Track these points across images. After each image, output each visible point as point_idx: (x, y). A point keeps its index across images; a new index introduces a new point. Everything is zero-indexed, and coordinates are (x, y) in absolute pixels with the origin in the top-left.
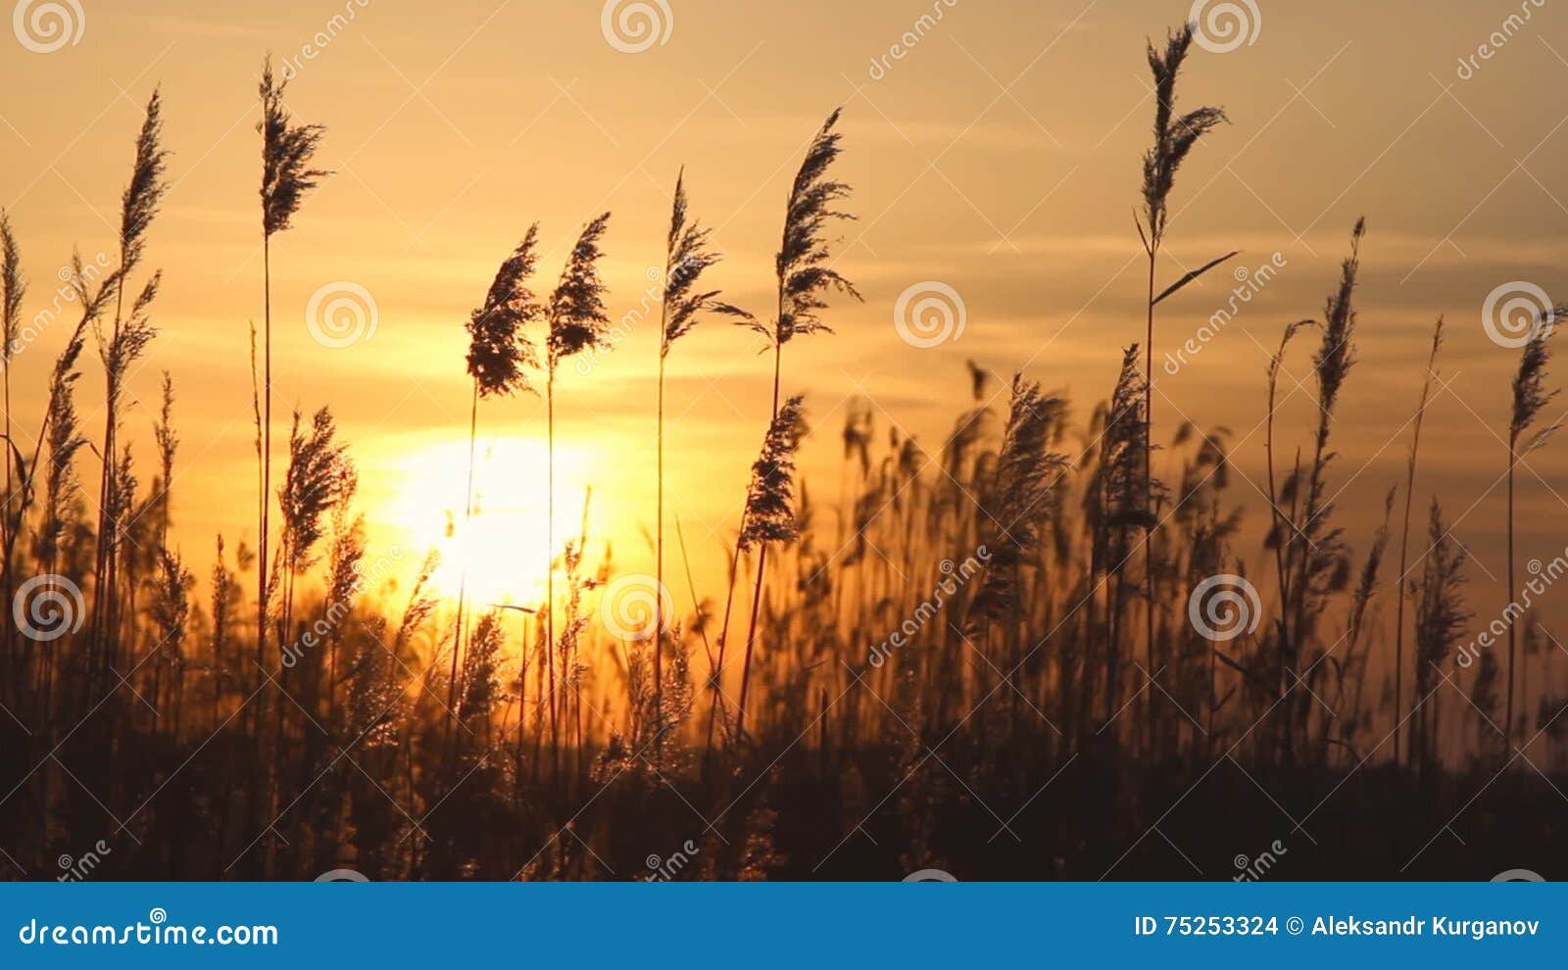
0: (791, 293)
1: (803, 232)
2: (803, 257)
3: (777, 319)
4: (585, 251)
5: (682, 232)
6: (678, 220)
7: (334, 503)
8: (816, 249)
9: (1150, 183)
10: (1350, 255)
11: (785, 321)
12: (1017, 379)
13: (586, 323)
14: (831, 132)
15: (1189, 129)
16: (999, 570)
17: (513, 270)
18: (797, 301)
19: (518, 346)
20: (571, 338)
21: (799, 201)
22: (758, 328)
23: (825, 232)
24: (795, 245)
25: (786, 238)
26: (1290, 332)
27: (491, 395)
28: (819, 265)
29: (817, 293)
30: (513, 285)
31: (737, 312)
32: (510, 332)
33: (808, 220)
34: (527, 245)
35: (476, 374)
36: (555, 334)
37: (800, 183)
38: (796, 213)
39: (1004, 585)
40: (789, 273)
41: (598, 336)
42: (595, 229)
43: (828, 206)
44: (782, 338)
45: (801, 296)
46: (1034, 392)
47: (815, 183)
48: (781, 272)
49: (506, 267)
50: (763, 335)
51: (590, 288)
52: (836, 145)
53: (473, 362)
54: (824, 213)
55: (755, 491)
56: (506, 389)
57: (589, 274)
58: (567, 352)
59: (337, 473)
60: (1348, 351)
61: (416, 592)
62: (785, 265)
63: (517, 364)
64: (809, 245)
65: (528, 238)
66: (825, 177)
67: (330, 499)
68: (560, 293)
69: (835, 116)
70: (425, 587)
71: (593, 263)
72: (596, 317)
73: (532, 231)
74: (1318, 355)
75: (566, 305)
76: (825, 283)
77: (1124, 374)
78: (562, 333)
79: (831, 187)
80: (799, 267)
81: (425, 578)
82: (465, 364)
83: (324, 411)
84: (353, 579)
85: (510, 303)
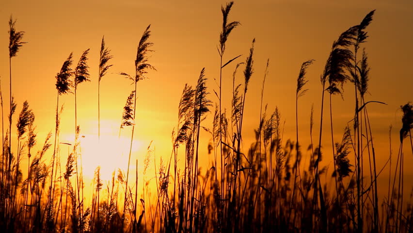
0: (139, 70)
1: (141, 55)
2: (142, 61)
3: (135, 76)
4: (84, 58)
5: (104, 51)
6: (103, 48)
7: (29, 124)
8: (144, 59)
9: (221, 39)
10: (252, 47)
11: (137, 76)
12: (186, 85)
13: (84, 75)
14: (148, 31)
15: (231, 27)
16: (183, 131)
17: (67, 64)
18: (140, 72)
19: (68, 82)
20: (80, 79)
21: (140, 47)
22: (131, 78)
23: (147, 55)
24: (139, 58)
25: (137, 56)
26: (238, 66)
27: (62, 94)
28: (146, 63)
29: (145, 69)
30: (67, 67)
31: (125, 74)
32: (66, 79)
33: (143, 52)
34: (70, 58)
35: (58, 89)
36: (76, 78)
37: (140, 43)
38: (140, 51)
39: (184, 134)
40: (138, 65)
41: (87, 78)
42: (86, 53)
43: (148, 48)
44: (137, 81)
45: (141, 70)
46: (190, 88)
47: (144, 43)
48: (136, 65)
49: (65, 63)
50: (132, 80)
51: (85, 67)
52: (149, 33)
53: (58, 86)
54: (146, 50)
55: (124, 114)
56: (66, 92)
57: (84, 63)
58: (79, 82)
59: (30, 116)
60: (252, 70)
61: (46, 142)
62: (137, 63)
63: (68, 86)
64: (143, 58)
65: (70, 56)
66: (147, 41)
67: (28, 123)
68: (77, 68)
69: (149, 27)
70: (48, 141)
71: (86, 61)
72: (86, 74)
73: (71, 54)
74: (245, 71)
75: (79, 71)
76: (147, 67)
77: (201, 75)
78: (78, 77)
79: (148, 44)
80: (140, 64)
81: (48, 139)
82: (56, 87)
83: (26, 102)
84: (33, 142)
85: (66, 72)
